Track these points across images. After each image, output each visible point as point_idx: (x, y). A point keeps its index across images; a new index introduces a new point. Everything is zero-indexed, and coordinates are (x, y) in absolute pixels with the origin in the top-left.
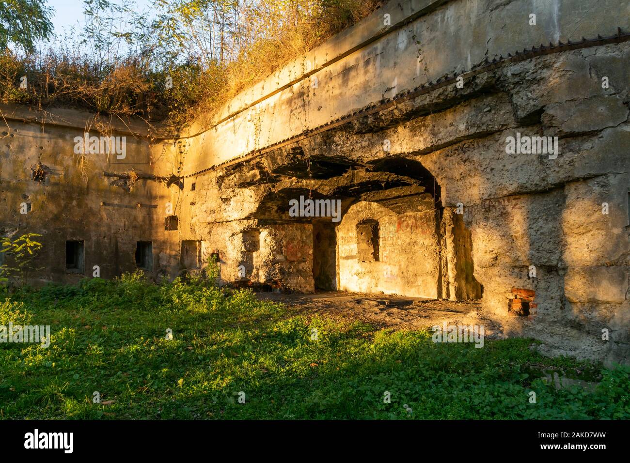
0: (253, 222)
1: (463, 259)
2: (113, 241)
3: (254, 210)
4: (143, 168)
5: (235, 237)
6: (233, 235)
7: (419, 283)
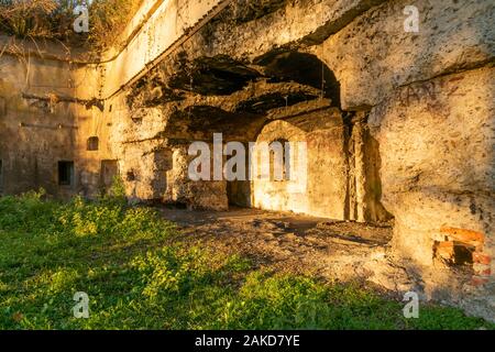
0: (163, 142)
1: (373, 179)
2: (33, 162)
3: (162, 129)
4: (64, 92)
5: (147, 156)
6: (145, 154)
7: (326, 203)
